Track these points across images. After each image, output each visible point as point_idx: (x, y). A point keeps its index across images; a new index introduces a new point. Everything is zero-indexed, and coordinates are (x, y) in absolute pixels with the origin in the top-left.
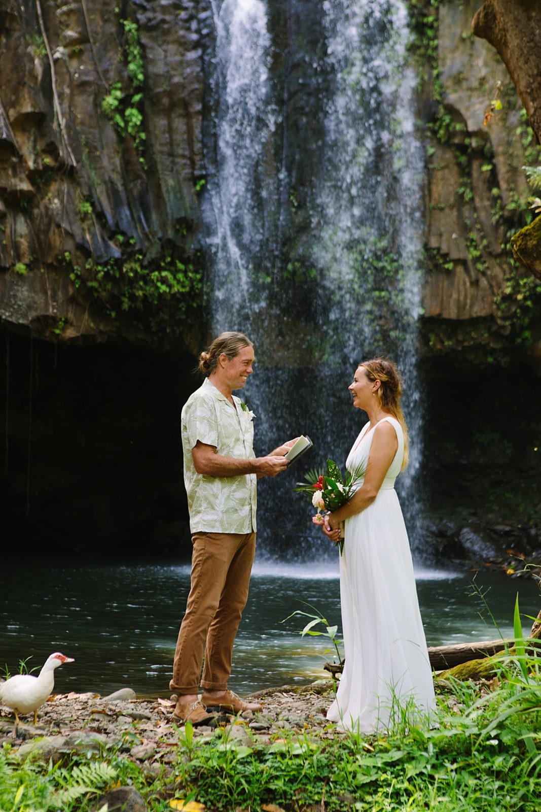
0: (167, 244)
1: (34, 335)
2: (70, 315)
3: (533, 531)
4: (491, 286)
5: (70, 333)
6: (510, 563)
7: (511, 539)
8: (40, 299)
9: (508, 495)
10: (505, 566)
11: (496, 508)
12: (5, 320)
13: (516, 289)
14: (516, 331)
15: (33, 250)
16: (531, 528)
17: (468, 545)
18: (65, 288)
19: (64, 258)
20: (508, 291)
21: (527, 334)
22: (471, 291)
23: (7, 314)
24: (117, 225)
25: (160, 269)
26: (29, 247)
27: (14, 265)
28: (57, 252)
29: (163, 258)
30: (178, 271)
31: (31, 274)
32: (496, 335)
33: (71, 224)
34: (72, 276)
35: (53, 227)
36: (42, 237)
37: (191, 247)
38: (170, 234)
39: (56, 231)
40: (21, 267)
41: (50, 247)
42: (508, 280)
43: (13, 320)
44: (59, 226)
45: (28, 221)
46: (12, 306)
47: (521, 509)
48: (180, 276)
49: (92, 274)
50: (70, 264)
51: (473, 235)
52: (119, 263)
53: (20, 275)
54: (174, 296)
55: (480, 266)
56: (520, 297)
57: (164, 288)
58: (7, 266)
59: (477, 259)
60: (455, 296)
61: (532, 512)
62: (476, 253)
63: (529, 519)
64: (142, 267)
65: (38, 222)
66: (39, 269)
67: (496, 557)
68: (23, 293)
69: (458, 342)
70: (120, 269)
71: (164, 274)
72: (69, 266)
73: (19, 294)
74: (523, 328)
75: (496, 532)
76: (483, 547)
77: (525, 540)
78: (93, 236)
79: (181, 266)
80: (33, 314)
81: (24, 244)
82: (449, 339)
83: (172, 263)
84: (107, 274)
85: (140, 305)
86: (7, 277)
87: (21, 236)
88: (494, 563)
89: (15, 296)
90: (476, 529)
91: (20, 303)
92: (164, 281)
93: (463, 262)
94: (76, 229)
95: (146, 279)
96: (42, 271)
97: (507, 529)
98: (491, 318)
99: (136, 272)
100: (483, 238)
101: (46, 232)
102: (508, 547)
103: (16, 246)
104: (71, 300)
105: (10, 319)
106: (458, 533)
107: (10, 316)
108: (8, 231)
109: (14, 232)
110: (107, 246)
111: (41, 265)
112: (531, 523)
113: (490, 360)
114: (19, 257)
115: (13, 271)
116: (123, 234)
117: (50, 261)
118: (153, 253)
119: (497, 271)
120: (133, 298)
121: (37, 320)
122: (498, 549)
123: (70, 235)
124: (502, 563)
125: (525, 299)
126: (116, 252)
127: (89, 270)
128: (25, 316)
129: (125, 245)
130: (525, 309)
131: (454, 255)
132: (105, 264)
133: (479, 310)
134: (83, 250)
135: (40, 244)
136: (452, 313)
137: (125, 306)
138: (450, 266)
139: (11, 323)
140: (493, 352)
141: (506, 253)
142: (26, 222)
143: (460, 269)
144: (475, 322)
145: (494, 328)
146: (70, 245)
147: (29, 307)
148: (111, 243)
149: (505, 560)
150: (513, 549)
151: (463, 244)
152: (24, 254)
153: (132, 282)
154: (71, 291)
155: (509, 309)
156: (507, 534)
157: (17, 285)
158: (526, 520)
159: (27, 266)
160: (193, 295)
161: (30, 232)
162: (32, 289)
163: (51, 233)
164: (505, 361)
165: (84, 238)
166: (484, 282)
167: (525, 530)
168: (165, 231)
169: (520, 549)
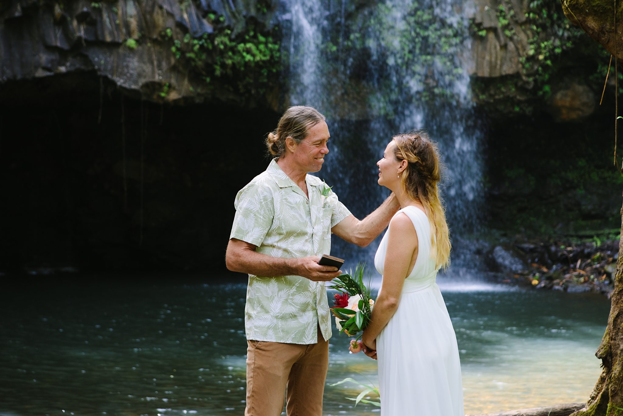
0: (251, 21)
1: (144, 98)
2: (173, 81)
3: (553, 249)
4: (517, 49)
5: (173, 96)
6: (534, 275)
7: (535, 255)
8: (148, 68)
9: (532, 219)
10: (531, 277)
11: (522, 229)
12: (121, 87)
13: (538, 51)
14: (538, 86)
15: (141, 28)
16: (551, 245)
17: (500, 260)
18: (168, 59)
19: (166, 35)
20: (531, 52)
21: (547, 88)
22: (501, 53)
23: (122, 81)
24: (209, 6)
25: (245, 42)
26: (138, 25)
27: (125, 40)
28: (160, 29)
29: (247, 32)
30: (260, 43)
31: (140, 48)
32: (522, 89)
33: (171, 5)
34: (173, 49)
35: (157, 9)
36: (148, 17)
37: (270, 23)
38: (253, 12)
39: (160, 12)
40: (131, 42)
41: (155, 25)
42: (531, 43)
43: (127, 85)
44: (161, 8)
45: (137, 4)
46: (125, 75)
47: (543, 230)
48: (262, 47)
49: (190, 47)
50: (171, 39)
51: (502, 7)
52: (211, 37)
53: (131, 49)
54: (257, 63)
55: (508, 33)
56: (541, 57)
57: (248, 57)
58: (121, 41)
59: (505, 27)
60: (487, 58)
61: (552, 232)
62: (505, 22)
63: (550, 238)
64: (231, 40)
65: (144, 4)
66: (146, 43)
67: (523, 269)
68: (134, 63)
69: (491, 96)
70: (212, 42)
71: (249, 45)
72: (171, 41)
73: (131, 65)
74: (544, 83)
75: (523, 249)
76: (513, 261)
77: (546, 256)
78: (190, 15)
79: (262, 39)
80: (142, 81)
81: (134, 23)
82: (483, 93)
83: (255, 37)
84: (202, 46)
85: (229, 72)
86: (121, 50)
87: (131, 17)
88: (521, 274)
89: (127, 66)
90: (506, 247)
91: (131, 72)
92: (248, 51)
93: (494, 30)
94: (176, 10)
95: (234, 50)
96: (149, 45)
97: (532, 246)
98: (517, 75)
99: (225, 45)
100: (510, 9)
101: (151, 13)
102: (533, 261)
103: (127, 25)
104: (173, 69)
105: (124, 85)
106: (492, 251)
107: (124, 83)
108: (120, 12)
109: (125, 14)
110: (201, 24)
111: (148, 40)
112: (552, 241)
113: (517, 109)
114: (129, 34)
115: (125, 46)
116: (214, 13)
117: (155, 36)
118: (239, 28)
119: (522, 36)
120: (223, 66)
121: (147, 85)
122: (525, 264)
123: (170, 15)
124: (528, 275)
125: (546, 58)
126: (209, 28)
127: (187, 44)
128: (136, 82)
129: (216, 22)
130: (545, 67)
131: (487, 24)
132: (200, 38)
133: (508, 69)
134: (182, 27)
135: (146, 22)
136: (485, 73)
137: (218, 72)
138: (483, 33)
139: (125, 89)
140: (519, 103)
141: (529, 21)
142: (134, 4)
143: (491, 36)
144: (504, 79)
145: (520, 83)
146: (170, 22)
147: (140, 75)
148: (205, 21)
149: (531, 272)
150: (537, 263)
151: (494, 14)
152: (133, 31)
153: (222, 53)
154: (173, 61)
155: (532, 67)
156: (532, 251)
157: (129, 57)
158: (547, 238)
159: (137, 41)
160: (272, 62)
161: (138, 12)
162: (141, 60)
163: (155, 15)
164: (529, 110)
165: (182, 17)
166: (511, 46)
167: (547, 247)
168: (248, 10)
169: (542, 262)
